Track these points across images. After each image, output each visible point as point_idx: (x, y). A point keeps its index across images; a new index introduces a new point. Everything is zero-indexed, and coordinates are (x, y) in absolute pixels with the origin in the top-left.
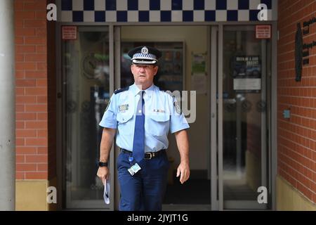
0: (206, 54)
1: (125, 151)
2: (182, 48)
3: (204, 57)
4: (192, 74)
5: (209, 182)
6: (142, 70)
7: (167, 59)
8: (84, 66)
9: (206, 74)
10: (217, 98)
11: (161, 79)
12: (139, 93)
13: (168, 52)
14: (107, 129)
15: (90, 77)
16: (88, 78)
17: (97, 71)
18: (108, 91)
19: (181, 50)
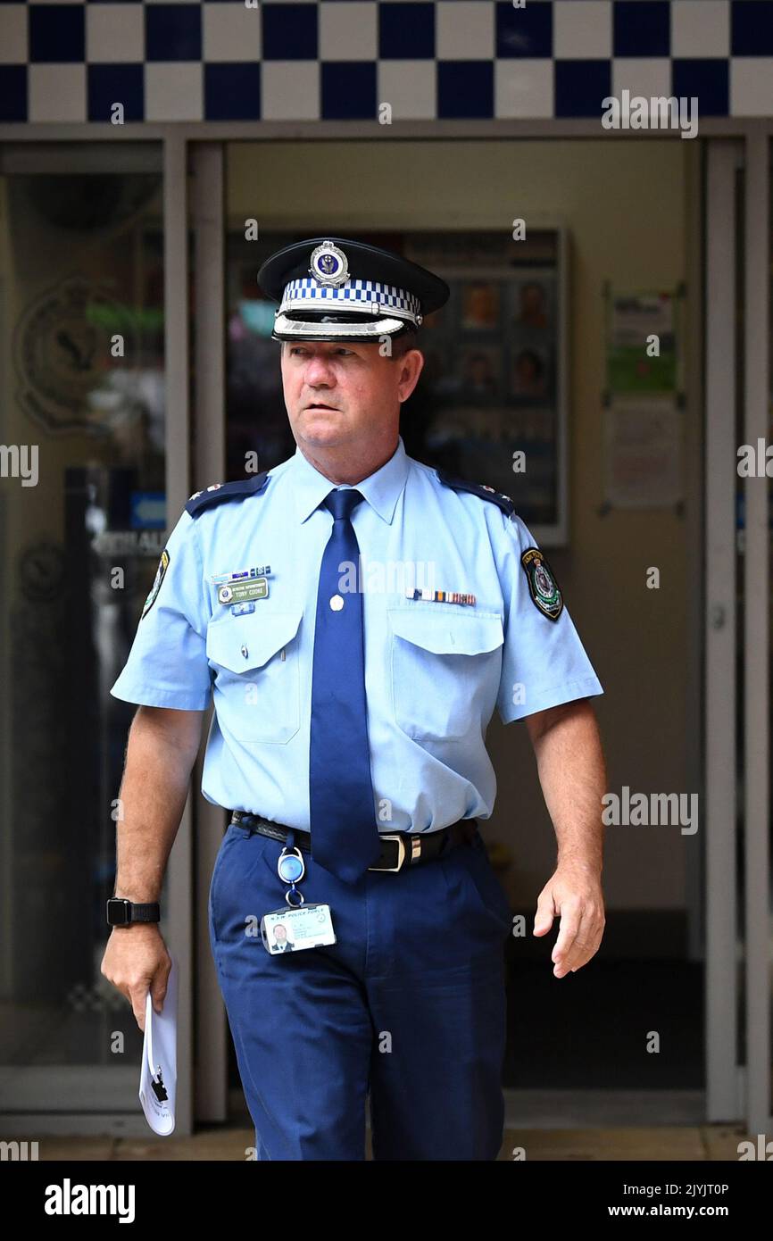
0: (682, 290)
1: (252, 822)
2: (552, 263)
3: (667, 308)
4: (607, 402)
5: (695, 974)
6: (315, 371)
7: (471, 323)
8: (30, 357)
9: (681, 402)
10: (740, 524)
11: (443, 433)
12: (325, 505)
13: (479, 284)
14: (152, 714)
15: (60, 413)
16: (53, 422)
17: (105, 400)
18: (158, 491)
19: (543, 275)
